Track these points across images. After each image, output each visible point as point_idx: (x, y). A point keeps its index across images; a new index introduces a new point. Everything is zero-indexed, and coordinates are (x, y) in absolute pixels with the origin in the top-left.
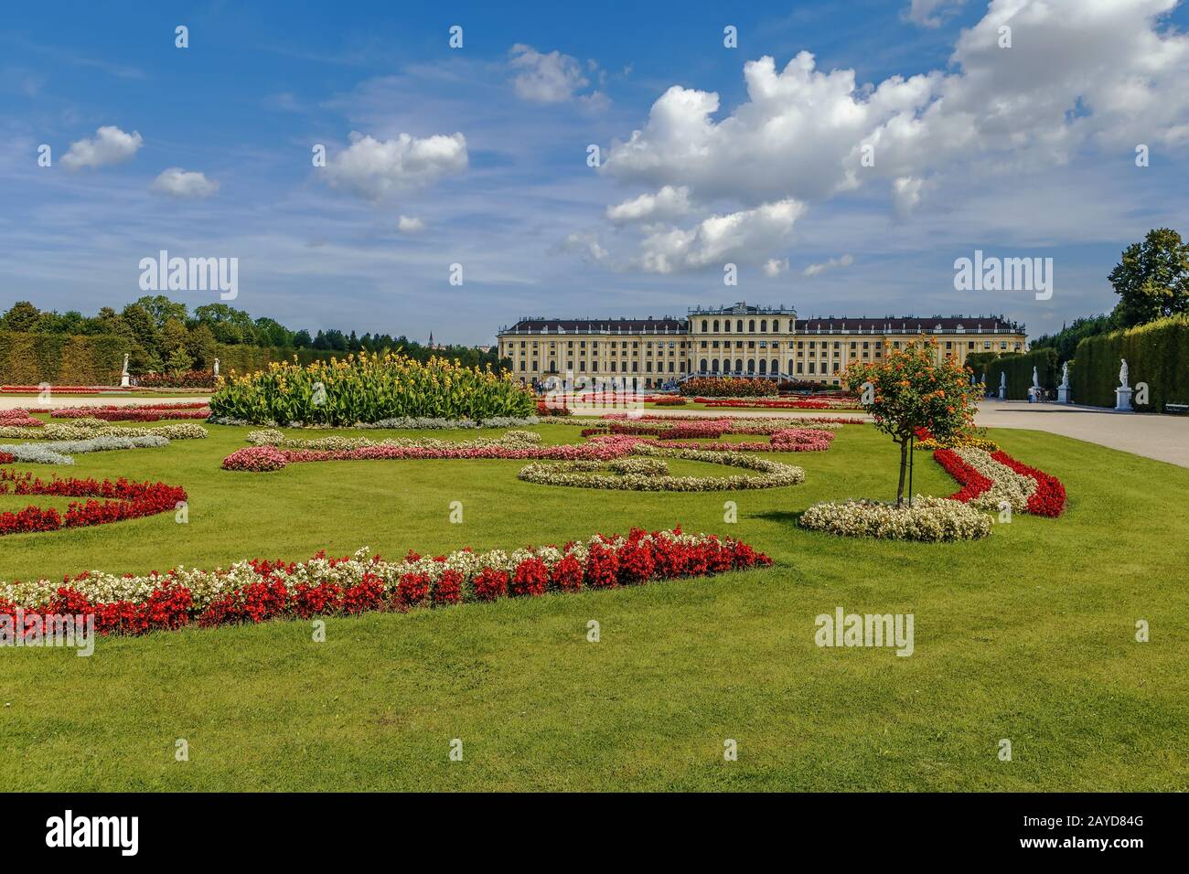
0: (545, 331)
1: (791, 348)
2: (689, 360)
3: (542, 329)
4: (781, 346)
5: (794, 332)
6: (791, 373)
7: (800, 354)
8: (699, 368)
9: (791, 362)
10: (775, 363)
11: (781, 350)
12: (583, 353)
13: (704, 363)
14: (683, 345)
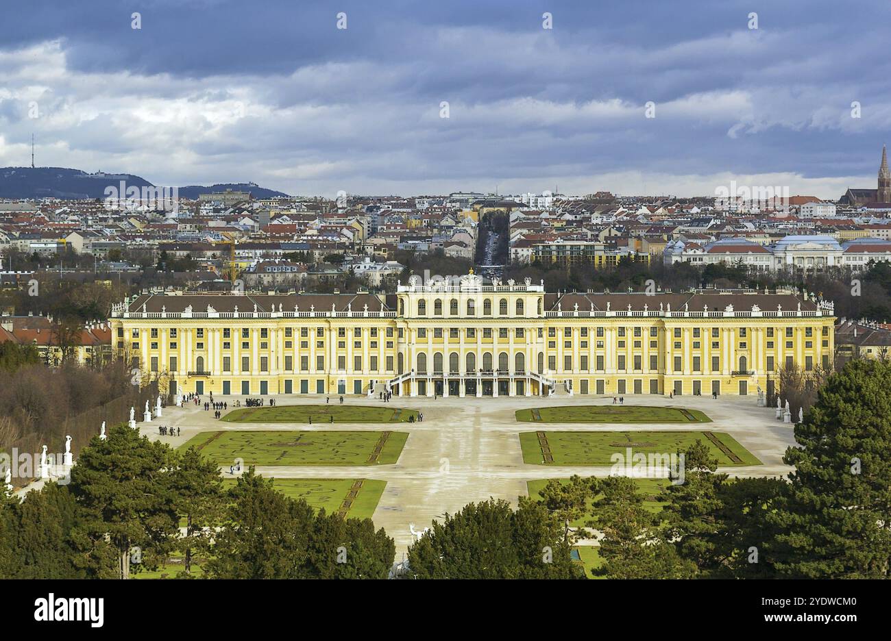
0: (188, 313)
1: (541, 336)
2: (400, 356)
3: (183, 310)
4: (527, 334)
5: (544, 314)
6: (541, 371)
7: (552, 345)
8: (415, 366)
9: (541, 355)
10: (520, 357)
11: (528, 341)
12: (246, 345)
13: (422, 358)
14: (390, 332)
